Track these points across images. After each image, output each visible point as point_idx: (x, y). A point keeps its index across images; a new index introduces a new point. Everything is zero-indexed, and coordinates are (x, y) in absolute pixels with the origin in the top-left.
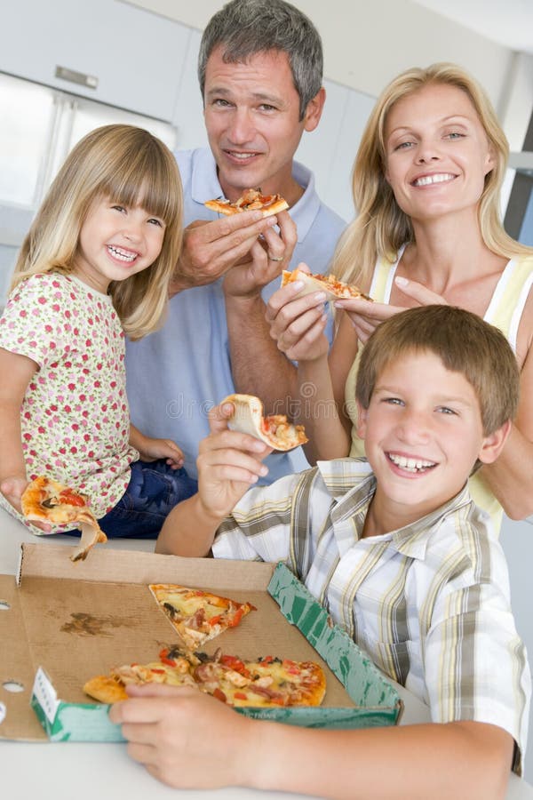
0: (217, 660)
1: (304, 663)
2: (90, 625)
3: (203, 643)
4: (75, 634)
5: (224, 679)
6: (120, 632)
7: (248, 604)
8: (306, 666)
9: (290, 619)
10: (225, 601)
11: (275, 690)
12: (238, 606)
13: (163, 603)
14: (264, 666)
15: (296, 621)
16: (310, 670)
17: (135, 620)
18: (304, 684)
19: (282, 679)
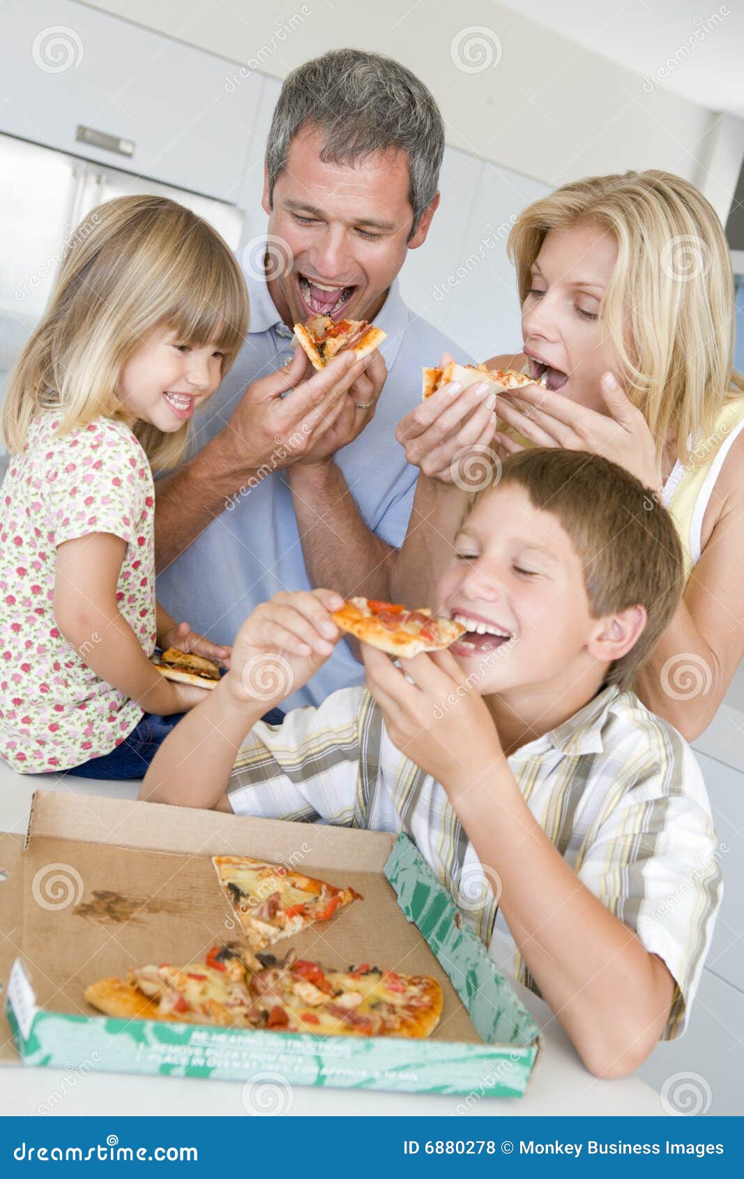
0: (287, 966)
1: (415, 978)
2: (117, 907)
3: (274, 941)
4: (92, 919)
5: (292, 993)
6: (157, 921)
7: (351, 890)
8: (416, 981)
9: (408, 913)
10: (316, 883)
11: (365, 1013)
12: (334, 891)
13: (226, 883)
14: (353, 977)
15: (416, 917)
16: (421, 987)
17: (183, 905)
18: (409, 1007)
19: (377, 998)
